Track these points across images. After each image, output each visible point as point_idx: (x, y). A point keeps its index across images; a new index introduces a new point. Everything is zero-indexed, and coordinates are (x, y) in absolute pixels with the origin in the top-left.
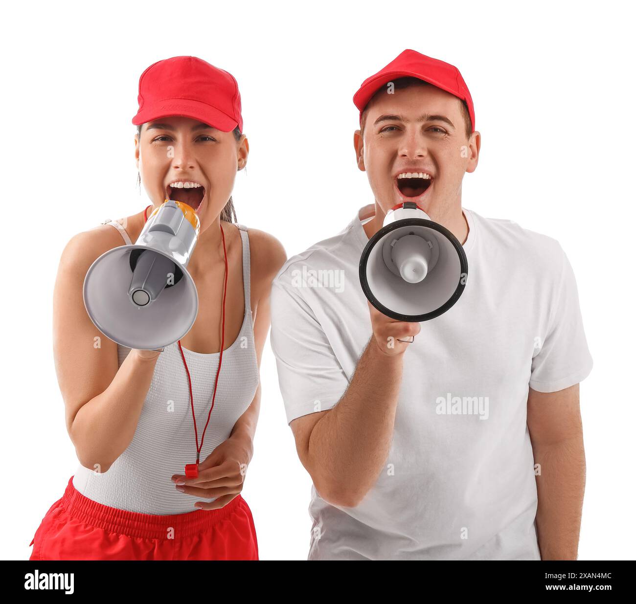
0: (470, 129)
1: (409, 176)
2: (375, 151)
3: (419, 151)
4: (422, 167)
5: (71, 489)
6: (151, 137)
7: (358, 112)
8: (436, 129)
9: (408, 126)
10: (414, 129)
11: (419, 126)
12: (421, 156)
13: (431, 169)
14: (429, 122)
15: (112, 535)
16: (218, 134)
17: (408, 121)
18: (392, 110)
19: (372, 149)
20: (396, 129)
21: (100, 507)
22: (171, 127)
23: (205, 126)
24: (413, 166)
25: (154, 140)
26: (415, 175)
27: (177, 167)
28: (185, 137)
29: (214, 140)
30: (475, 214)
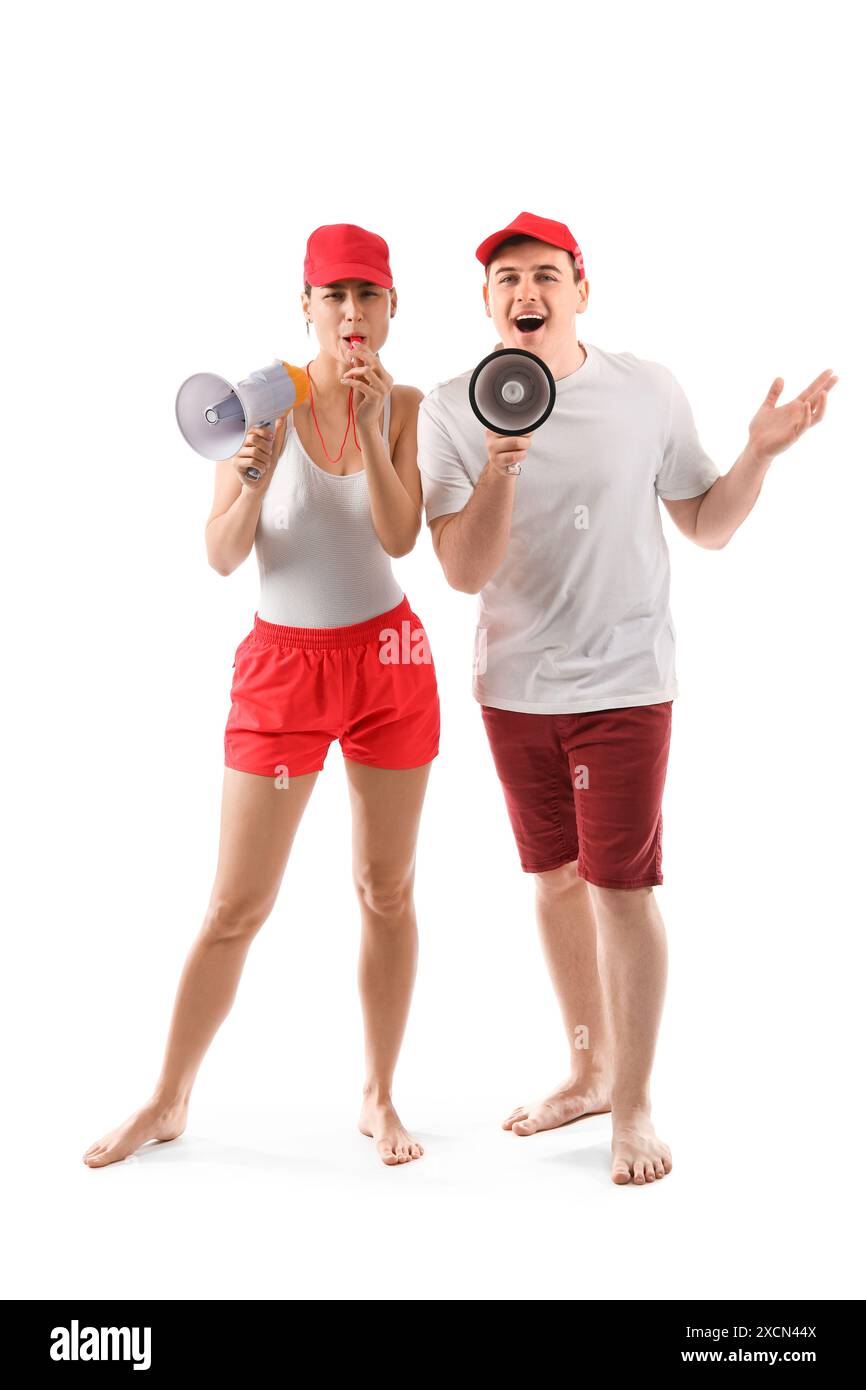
0: (579, 275)
1: (524, 317)
2: (499, 297)
3: (531, 296)
4: (535, 310)
5: (259, 622)
6: (325, 294)
7: (484, 267)
8: (547, 278)
9: (523, 275)
10: (527, 277)
11: (531, 275)
12: (533, 300)
13: (544, 312)
14: (540, 271)
15: (286, 649)
16: (378, 290)
17: (522, 270)
18: (509, 262)
19: (494, 298)
20: (513, 279)
21: (274, 627)
22: (343, 287)
23: (369, 284)
24: (529, 307)
25: (327, 296)
26: (530, 316)
27: (350, 320)
28: (352, 292)
29: (375, 294)
30: (593, 347)
